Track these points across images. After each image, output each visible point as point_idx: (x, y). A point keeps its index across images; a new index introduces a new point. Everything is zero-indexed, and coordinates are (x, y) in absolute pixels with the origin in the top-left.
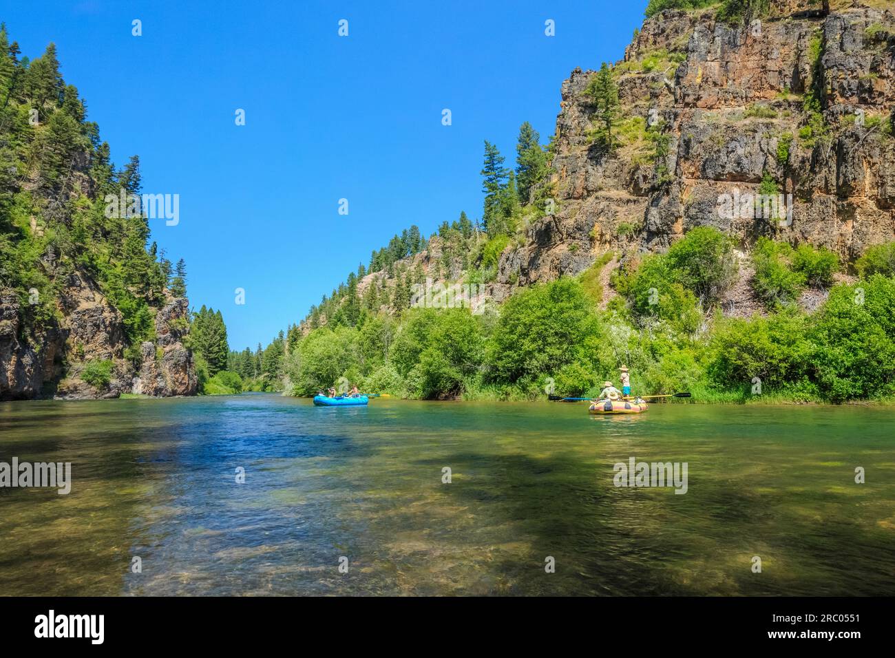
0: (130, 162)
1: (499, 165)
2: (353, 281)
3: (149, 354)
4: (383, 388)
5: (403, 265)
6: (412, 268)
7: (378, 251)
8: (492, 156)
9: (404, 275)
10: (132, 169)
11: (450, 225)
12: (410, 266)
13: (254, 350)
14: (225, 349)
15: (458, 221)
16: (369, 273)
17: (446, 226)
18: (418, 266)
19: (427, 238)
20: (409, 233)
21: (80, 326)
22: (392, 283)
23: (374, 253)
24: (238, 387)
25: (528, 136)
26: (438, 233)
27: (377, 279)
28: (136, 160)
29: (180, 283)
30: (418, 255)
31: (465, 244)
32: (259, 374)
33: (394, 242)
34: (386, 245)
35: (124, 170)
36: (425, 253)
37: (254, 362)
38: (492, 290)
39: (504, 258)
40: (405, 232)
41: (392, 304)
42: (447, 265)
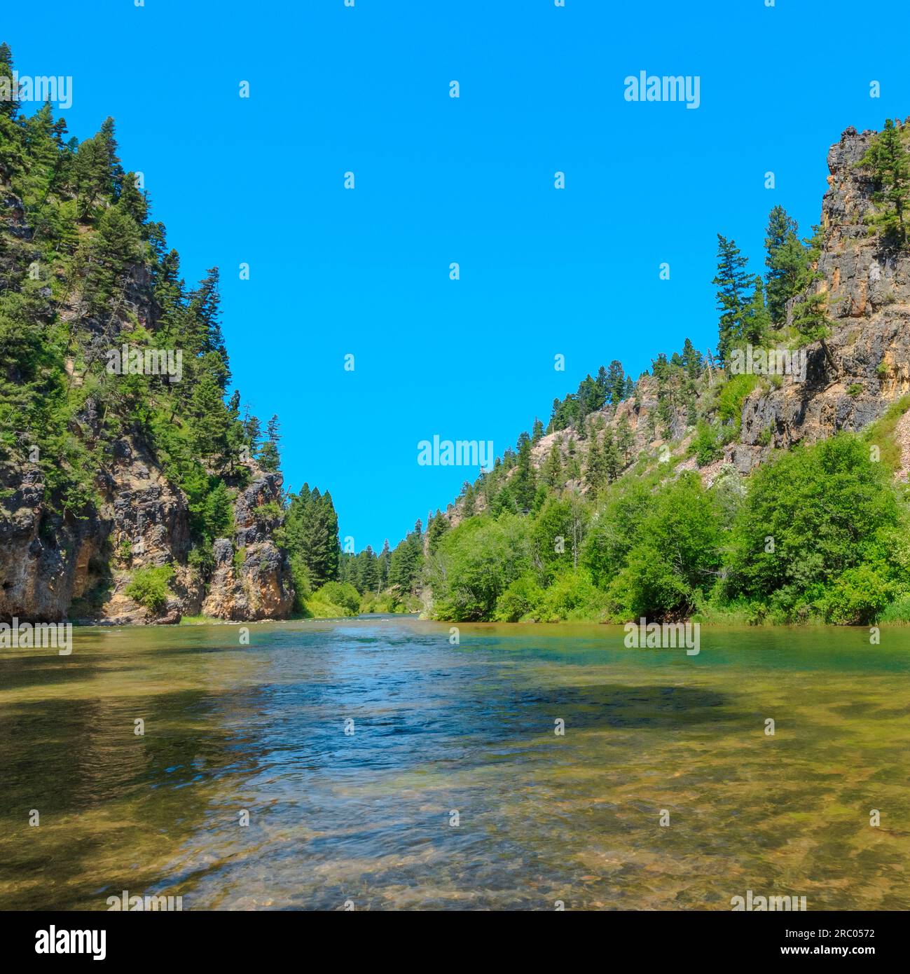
0: (206, 277)
1: (740, 270)
2: (526, 444)
3: (224, 558)
4: (571, 606)
5: (600, 419)
6: (613, 424)
7: (562, 399)
8: (728, 256)
9: (601, 434)
10: (209, 287)
11: (669, 359)
12: (610, 420)
13: (378, 551)
14: (336, 548)
15: (681, 353)
16: (549, 433)
17: (662, 360)
18: (623, 420)
19: (635, 380)
20: (607, 371)
21: (128, 515)
22: (583, 447)
23: (556, 402)
24: (354, 607)
25: (781, 226)
26: (651, 371)
27: (560, 440)
28: (215, 272)
29: (272, 452)
30: (621, 404)
31: (692, 386)
32: (385, 586)
33: (586, 387)
34: (575, 390)
35: (198, 287)
36: (632, 401)
37: (378, 568)
38: (733, 455)
39: (750, 407)
40: (602, 371)
41: (584, 478)
42: (666, 418)
